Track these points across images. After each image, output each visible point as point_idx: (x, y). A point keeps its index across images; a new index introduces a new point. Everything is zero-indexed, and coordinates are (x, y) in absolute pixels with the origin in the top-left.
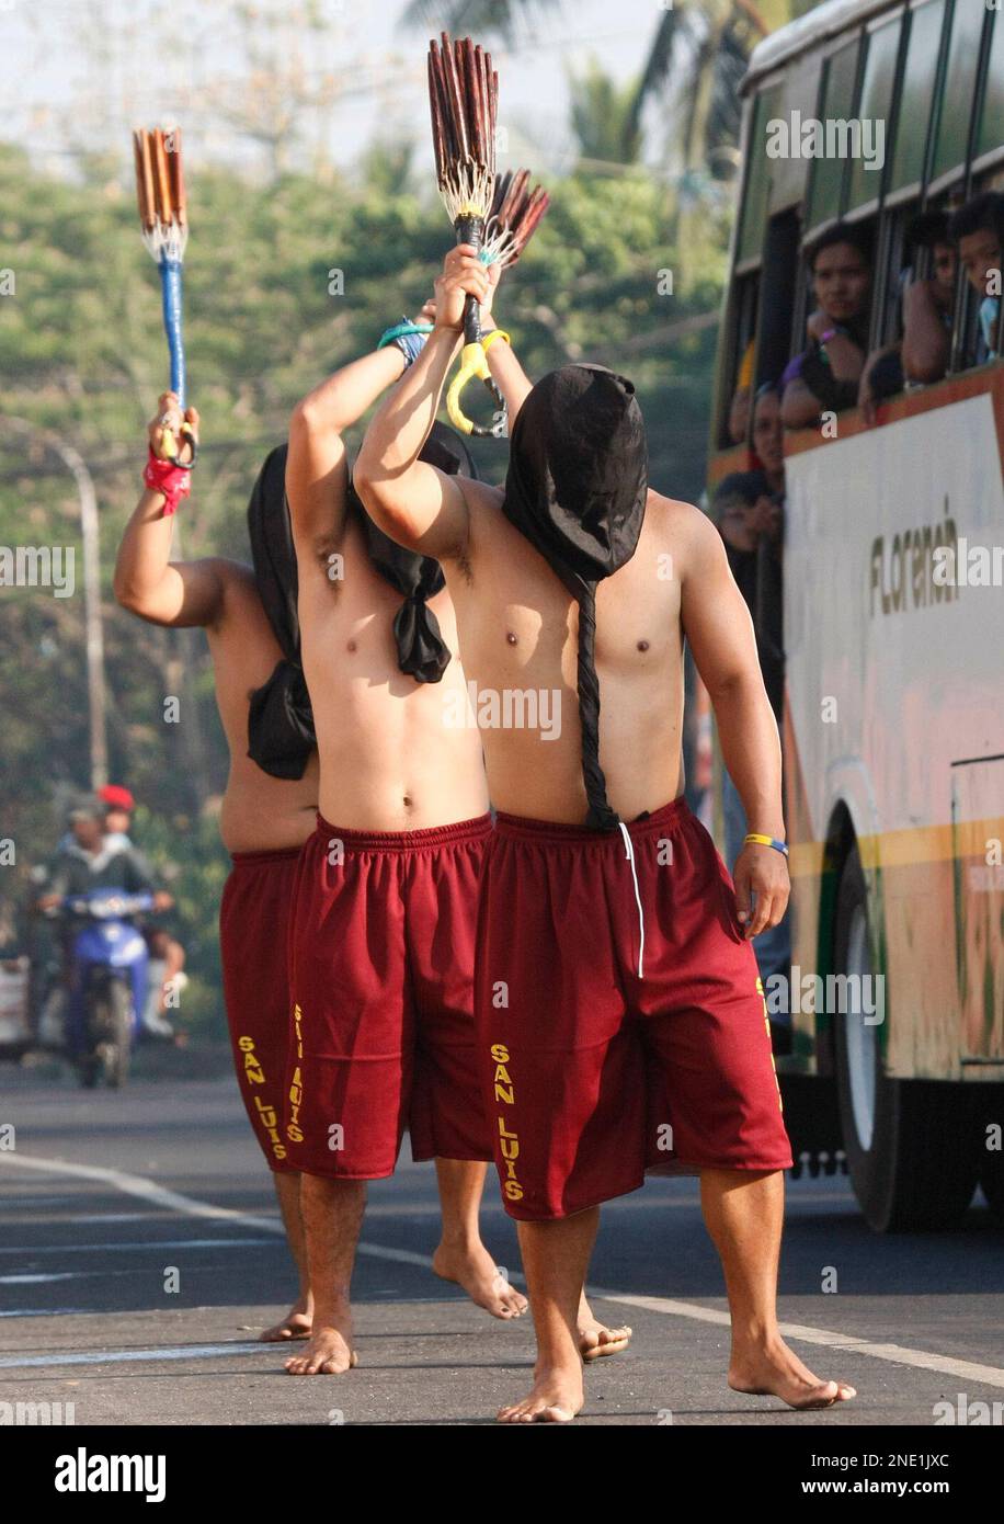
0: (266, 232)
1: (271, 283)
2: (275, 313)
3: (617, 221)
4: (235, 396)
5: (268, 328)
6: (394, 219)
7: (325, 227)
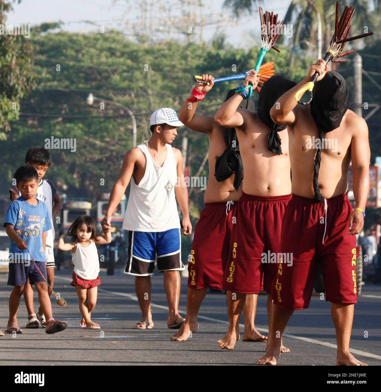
0: (185, 58)
1: (185, 71)
2: (186, 79)
3: (276, 59)
4: (174, 100)
5: (184, 82)
6: (218, 55)
7: (200, 57)
